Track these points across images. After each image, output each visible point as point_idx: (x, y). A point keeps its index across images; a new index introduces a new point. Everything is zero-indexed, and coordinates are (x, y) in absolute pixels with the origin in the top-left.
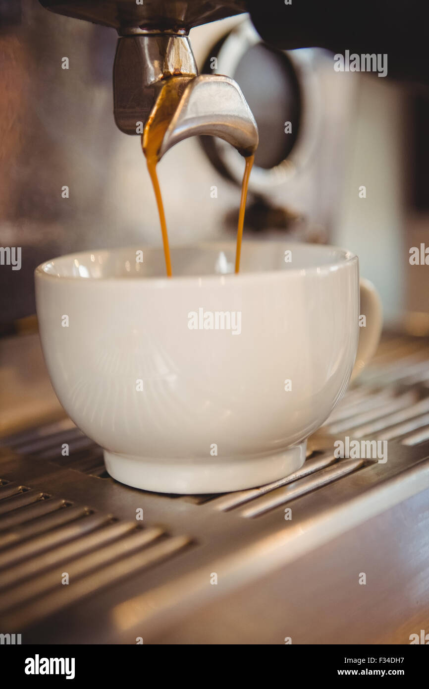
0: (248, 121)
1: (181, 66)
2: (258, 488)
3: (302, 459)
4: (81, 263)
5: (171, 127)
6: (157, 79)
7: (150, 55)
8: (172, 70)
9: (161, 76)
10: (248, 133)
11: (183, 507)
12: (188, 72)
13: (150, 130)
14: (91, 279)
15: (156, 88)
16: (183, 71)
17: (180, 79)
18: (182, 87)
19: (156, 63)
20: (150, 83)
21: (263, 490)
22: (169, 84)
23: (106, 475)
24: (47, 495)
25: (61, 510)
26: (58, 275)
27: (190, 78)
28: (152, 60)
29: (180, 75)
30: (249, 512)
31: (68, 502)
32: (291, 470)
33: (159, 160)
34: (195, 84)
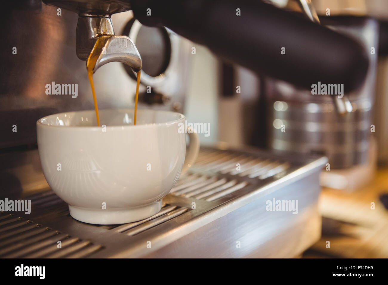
0: (137, 56)
1: (107, 31)
2: (138, 222)
3: (160, 209)
4: (60, 119)
5: (100, 57)
6: (95, 36)
7: (92, 25)
8: (102, 33)
9: (97, 35)
10: (137, 61)
11: (103, 230)
12: (110, 34)
13: (90, 59)
14: (65, 126)
15: (94, 40)
16: (108, 33)
17: (105, 37)
18: (106, 40)
19: (95, 29)
20: (91, 38)
21: (140, 223)
22: (100, 39)
23: (69, 215)
24: (40, 224)
25: (46, 232)
26: (48, 124)
27: (109, 36)
28: (93, 28)
29: (106, 35)
30: (131, 234)
31: (49, 228)
32: (154, 213)
33: (94, 73)
34: (111, 39)
